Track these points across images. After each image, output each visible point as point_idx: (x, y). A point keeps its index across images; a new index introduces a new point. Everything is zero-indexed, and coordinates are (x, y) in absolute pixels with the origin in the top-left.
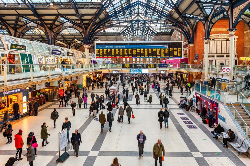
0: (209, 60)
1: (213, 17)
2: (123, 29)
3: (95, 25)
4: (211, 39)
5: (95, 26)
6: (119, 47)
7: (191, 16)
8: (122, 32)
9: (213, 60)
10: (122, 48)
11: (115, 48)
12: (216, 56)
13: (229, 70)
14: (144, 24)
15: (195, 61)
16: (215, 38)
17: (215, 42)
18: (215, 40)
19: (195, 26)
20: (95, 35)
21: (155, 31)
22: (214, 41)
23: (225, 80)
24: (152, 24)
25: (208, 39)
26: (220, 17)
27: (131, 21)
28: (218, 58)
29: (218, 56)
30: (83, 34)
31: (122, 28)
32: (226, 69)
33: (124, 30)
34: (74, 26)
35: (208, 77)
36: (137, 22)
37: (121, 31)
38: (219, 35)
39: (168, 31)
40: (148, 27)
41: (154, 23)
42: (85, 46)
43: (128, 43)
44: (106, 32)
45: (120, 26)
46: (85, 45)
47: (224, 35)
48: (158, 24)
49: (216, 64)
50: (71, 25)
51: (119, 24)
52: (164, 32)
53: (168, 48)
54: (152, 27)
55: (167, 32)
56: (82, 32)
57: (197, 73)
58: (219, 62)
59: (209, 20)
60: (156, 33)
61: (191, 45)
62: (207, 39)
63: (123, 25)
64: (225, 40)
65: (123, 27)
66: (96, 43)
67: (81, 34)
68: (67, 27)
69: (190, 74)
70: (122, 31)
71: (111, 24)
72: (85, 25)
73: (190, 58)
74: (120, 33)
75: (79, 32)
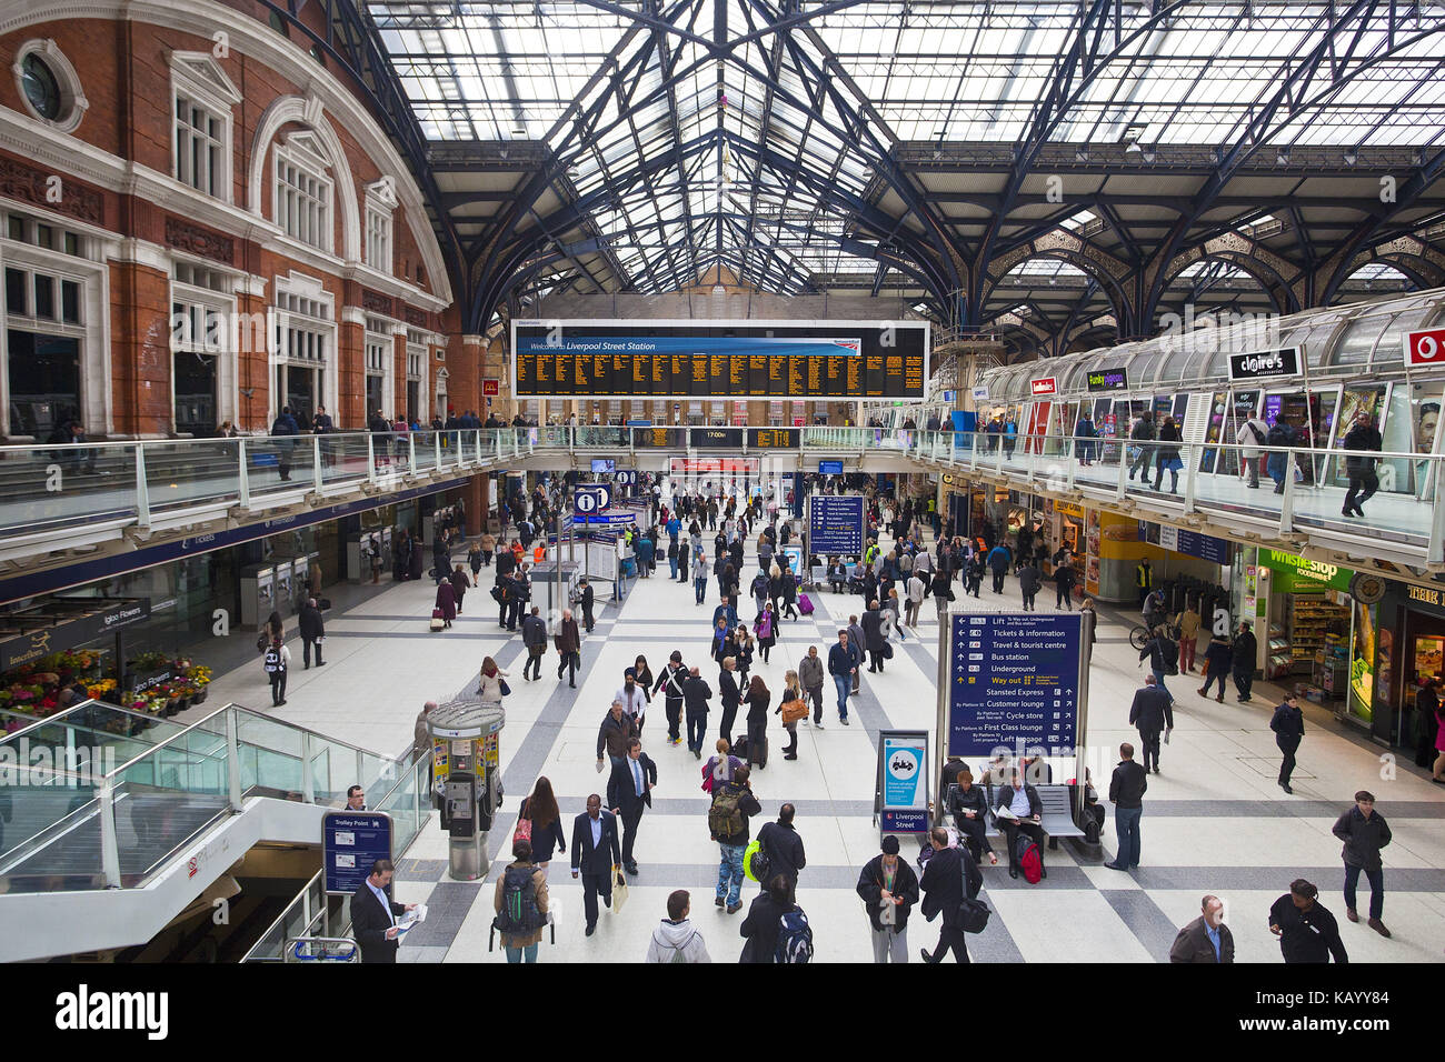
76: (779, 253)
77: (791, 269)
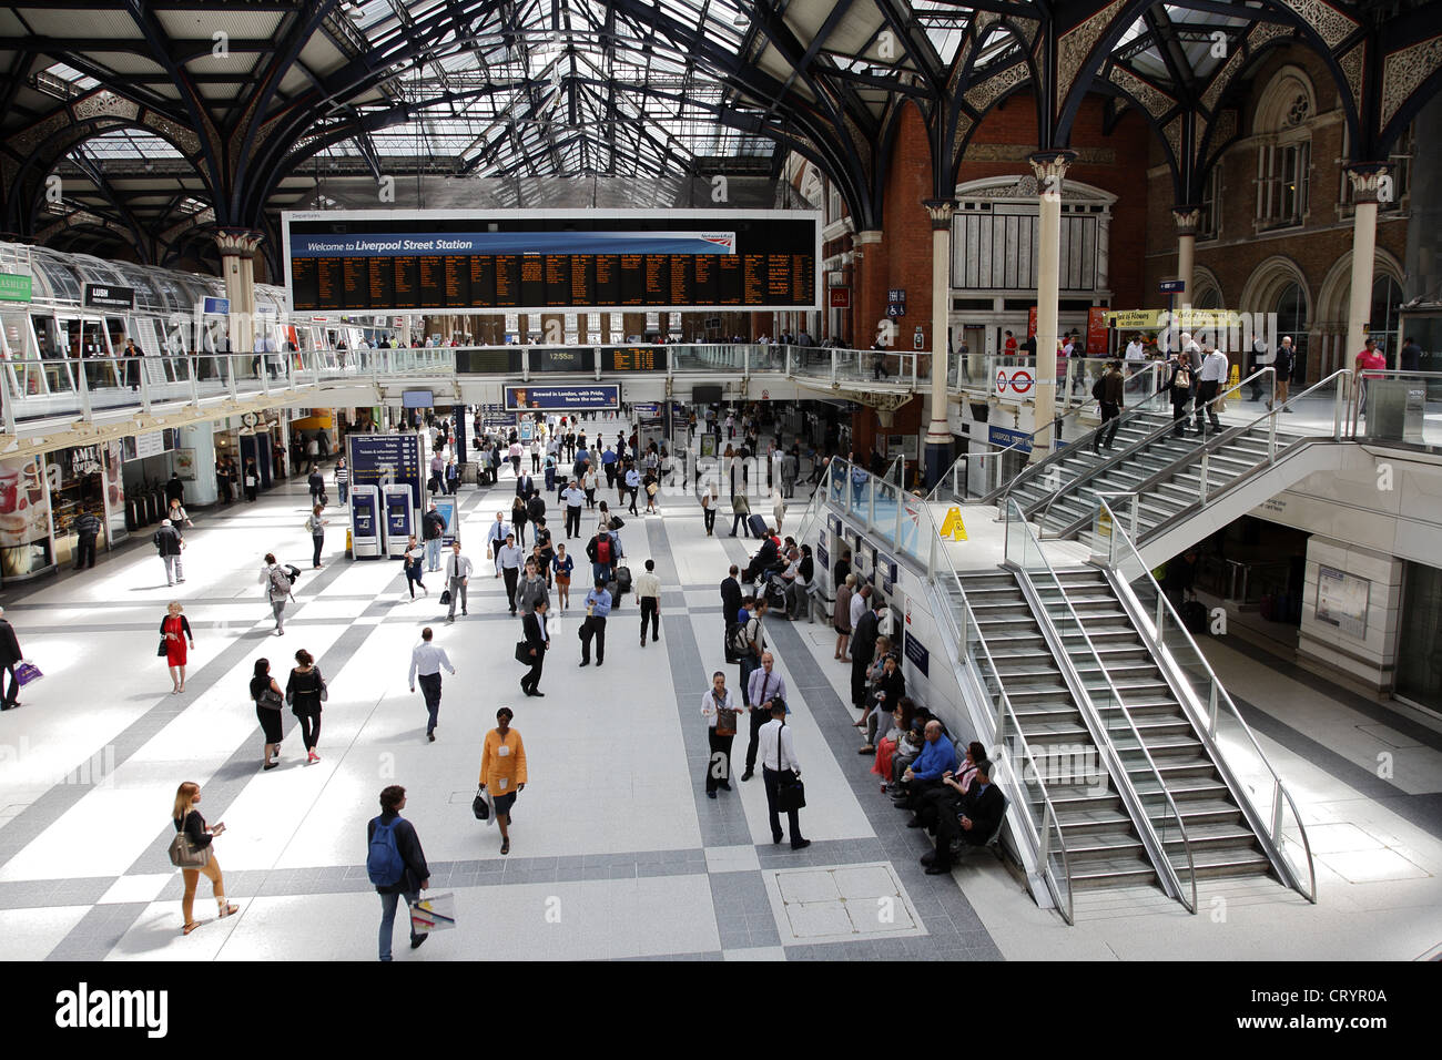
0: (966, 326)
2: (482, 136)
3: (277, 112)
4: (978, 207)
5: (279, 118)
8: (476, 152)
9: (983, 327)
12: (999, 305)
13: (1030, 382)
14: (611, 105)
16: (996, 199)
17: (1000, 222)
18: (998, 210)
19: (885, 126)
20: (288, 170)
21: (682, 147)
22: (993, 215)
25: (946, 206)
30: (203, 164)
31: (477, 130)
33: (491, 138)
34: (150, 118)
35: (945, 421)
37: (471, 147)
38: (1016, 184)
39: (757, 153)
41: (665, 101)
42: (227, 242)
44: (382, 152)
45: (455, 116)
46: (222, 234)
48: (687, 108)
50: (126, 108)
51: (445, 106)
53: (733, 251)
54: (663, 123)
55: (751, 157)
56: (199, 155)
57: (898, 397)
60: (688, 158)
61: (869, 237)
63: (471, 108)
65: (482, 122)
66: (291, 223)
67: (196, 167)
68: (99, 126)
69: (860, 406)
70: (481, 145)
71: (392, 105)
72: (220, 112)
73: (864, 314)
74: (468, 158)
75: (179, 155)
76: (651, 130)
77: (668, 152)
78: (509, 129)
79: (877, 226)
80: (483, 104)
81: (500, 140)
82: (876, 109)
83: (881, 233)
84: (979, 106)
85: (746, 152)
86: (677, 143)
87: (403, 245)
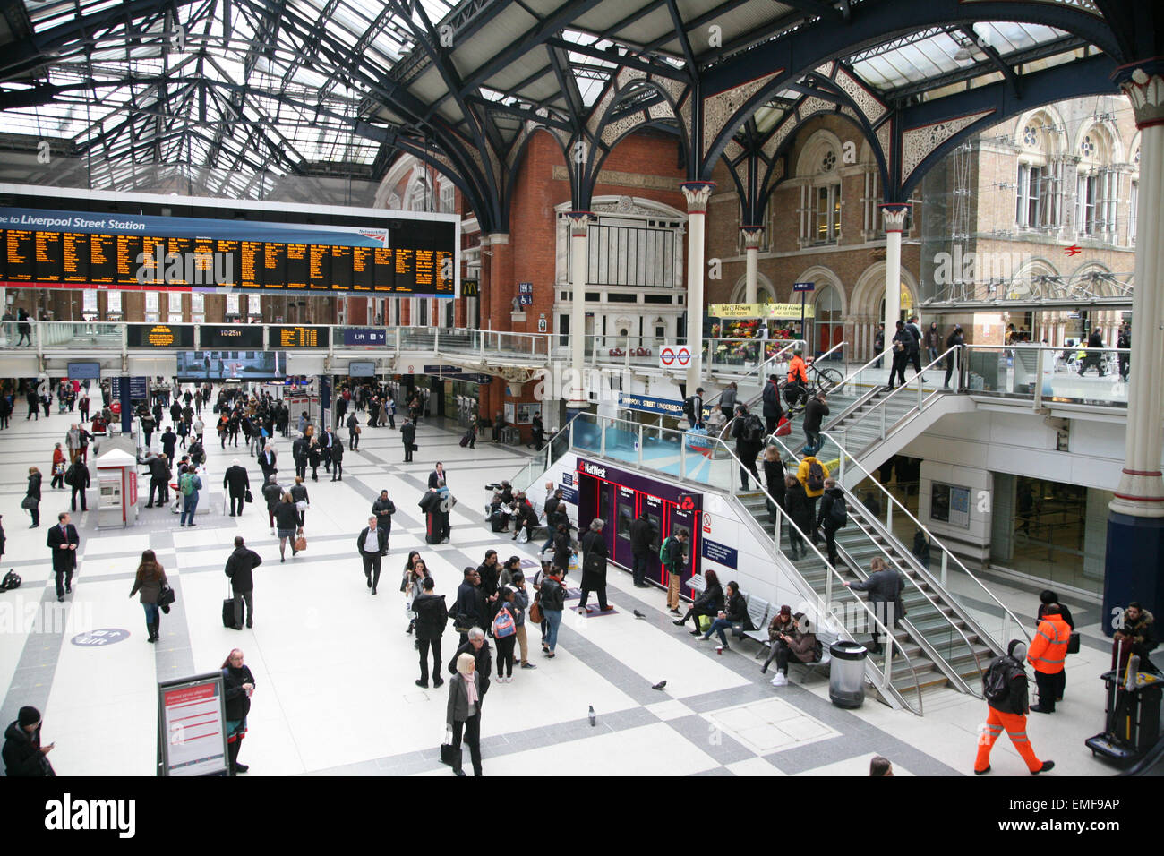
1: (610, 118)
2: (100, 123)
6: (107, 224)
7: (509, 101)
10: (126, 233)
11: (79, 230)
12: (604, 297)
15: (518, 317)
18: (603, 222)
21: (293, 149)
23: (658, 400)
24: (287, 111)
25: (585, 217)
26: (633, 125)
27: (161, 81)
28: (617, 306)
29: (613, 298)
32: (676, 354)
33: (108, 127)
36: (197, 94)
37: (88, 131)
39: (360, 160)
40: (255, 126)
41: (299, 109)
43: (167, 206)
47: (638, 206)
49: (604, 333)
52: (338, 159)
53: (386, 245)
55: (354, 164)
58: (617, 323)
59: (593, 130)
61: (497, 239)
62: (580, 217)
64: (642, 225)
70: (98, 131)
73: (493, 303)
74: (78, 142)
78: (131, 121)
79: (504, 229)
80: (124, 94)
81: (119, 129)
82: (507, 135)
83: (508, 235)
84: (609, 140)
85: (349, 159)
86: (290, 146)
87: (73, 222)
